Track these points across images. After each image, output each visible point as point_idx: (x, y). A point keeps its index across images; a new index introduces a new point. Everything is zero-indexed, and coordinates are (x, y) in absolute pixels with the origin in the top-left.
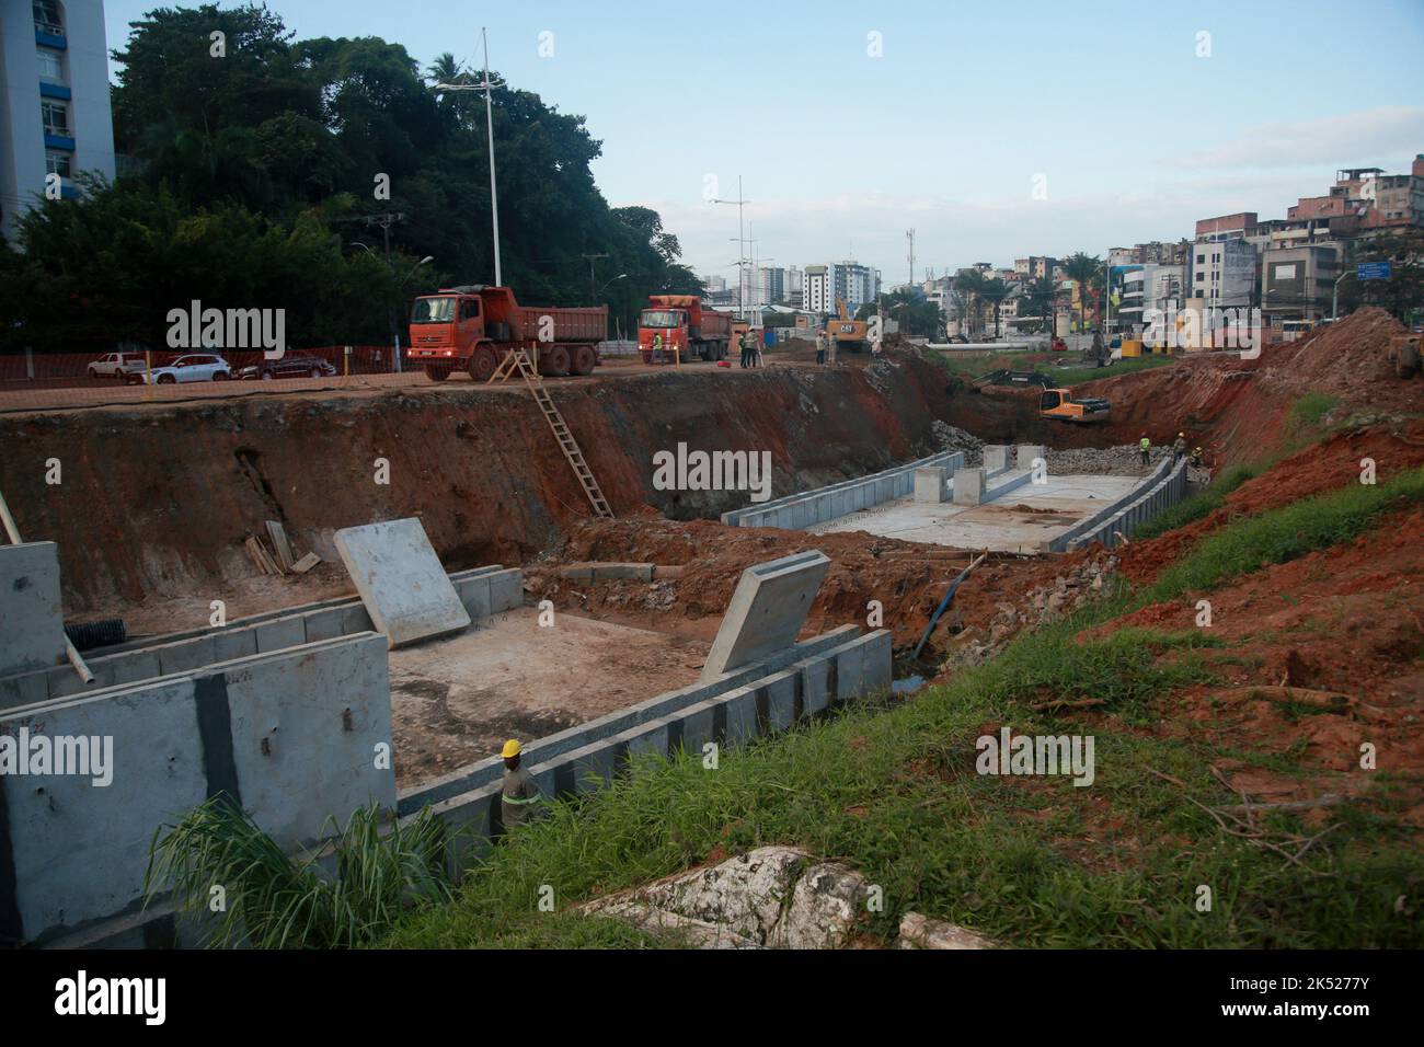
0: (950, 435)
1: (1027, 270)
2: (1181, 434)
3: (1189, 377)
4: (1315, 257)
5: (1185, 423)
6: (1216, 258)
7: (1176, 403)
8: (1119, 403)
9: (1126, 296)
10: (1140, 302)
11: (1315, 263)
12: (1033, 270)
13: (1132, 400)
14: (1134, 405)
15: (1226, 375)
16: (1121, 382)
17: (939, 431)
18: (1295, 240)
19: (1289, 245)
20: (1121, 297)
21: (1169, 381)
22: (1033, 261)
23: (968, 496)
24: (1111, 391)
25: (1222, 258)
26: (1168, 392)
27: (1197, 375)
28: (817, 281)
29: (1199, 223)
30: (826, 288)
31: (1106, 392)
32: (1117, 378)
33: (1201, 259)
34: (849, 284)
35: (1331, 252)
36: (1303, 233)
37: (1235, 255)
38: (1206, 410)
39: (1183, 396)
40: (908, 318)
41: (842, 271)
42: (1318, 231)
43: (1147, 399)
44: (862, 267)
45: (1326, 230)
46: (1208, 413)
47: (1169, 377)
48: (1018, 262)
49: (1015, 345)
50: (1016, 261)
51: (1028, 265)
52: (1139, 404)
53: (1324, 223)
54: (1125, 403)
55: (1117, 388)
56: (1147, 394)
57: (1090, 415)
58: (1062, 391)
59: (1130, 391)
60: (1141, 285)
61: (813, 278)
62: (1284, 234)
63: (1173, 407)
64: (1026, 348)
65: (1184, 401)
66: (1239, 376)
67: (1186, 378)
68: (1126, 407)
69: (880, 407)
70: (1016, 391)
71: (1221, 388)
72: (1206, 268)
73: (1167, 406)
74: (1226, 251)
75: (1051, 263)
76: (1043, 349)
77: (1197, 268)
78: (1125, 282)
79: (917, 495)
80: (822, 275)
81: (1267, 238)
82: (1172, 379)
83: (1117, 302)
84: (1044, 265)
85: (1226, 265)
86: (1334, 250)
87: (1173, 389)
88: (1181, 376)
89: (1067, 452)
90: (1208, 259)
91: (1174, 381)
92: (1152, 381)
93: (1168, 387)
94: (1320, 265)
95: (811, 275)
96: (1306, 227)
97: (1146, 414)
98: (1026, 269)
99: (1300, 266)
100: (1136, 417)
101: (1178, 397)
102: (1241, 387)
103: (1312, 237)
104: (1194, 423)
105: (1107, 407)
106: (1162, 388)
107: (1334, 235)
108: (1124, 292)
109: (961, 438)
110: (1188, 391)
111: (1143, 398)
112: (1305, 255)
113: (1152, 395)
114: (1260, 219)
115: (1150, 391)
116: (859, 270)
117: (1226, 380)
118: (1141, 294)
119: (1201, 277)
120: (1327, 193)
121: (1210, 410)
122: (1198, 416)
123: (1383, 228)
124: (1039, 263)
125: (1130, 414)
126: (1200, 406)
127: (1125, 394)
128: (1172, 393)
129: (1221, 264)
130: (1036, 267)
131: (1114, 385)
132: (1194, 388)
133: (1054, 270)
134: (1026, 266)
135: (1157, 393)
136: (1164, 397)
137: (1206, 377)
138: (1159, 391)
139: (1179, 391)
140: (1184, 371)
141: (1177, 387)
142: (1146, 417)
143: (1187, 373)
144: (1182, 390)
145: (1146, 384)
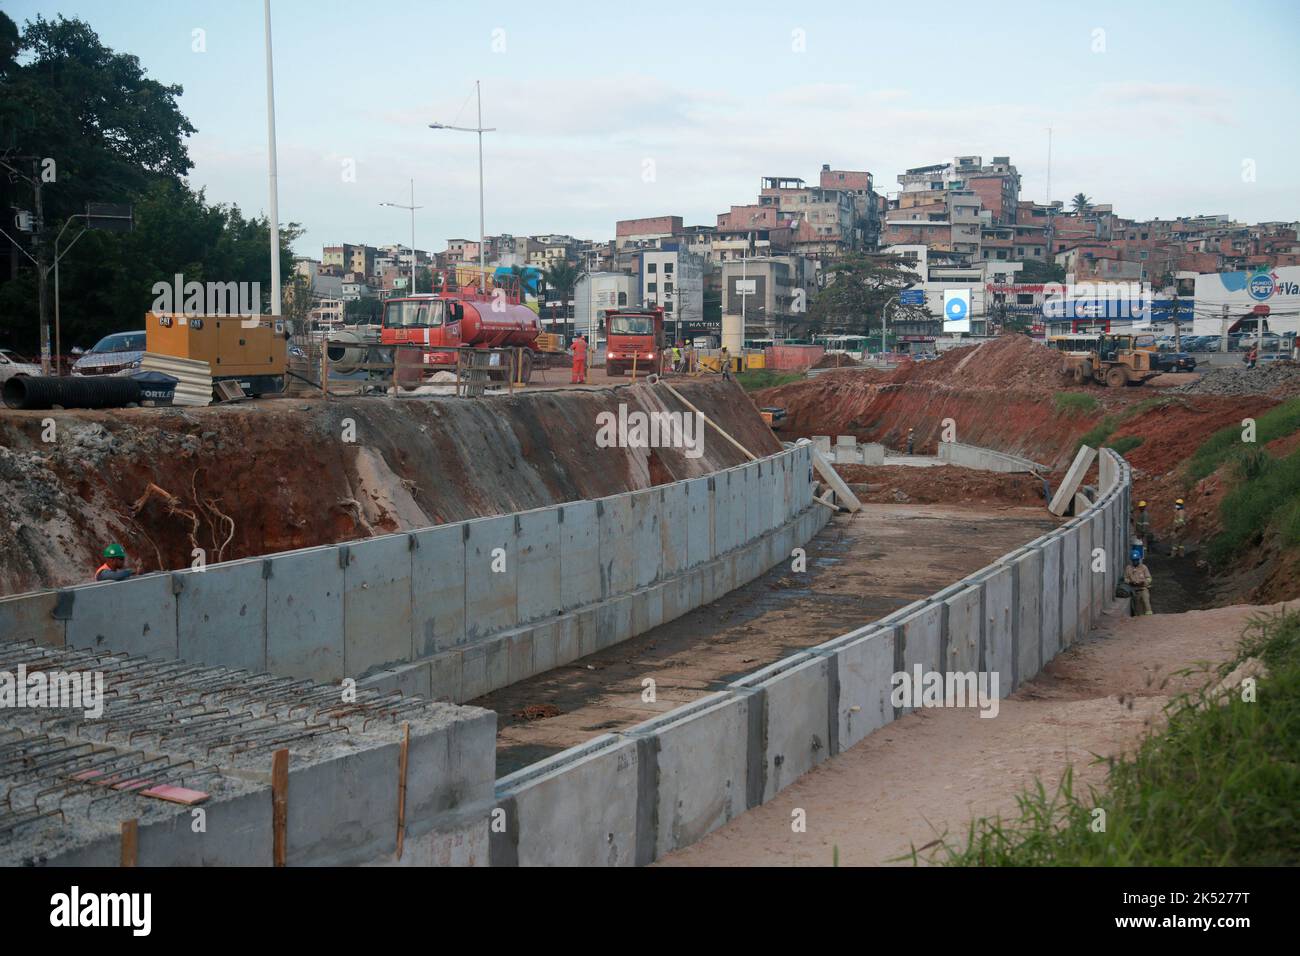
1: (341, 261)
3: (838, 388)
4: (774, 273)
5: (849, 427)
6: (669, 268)
7: (831, 410)
11: (774, 280)
12: (348, 262)
13: (792, 408)
14: (796, 413)
15: (879, 387)
16: (781, 393)
18: (735, 251)
19: (729, 256)
20: (541, 305)
21: (822, 392)
22: (348, 251)
25: (675, 268)
26: (822, 403)
27: (844, 387)
29: (620, 224)
32: (776, 390)
33: (652, 268)
35: (785, 268)
36: (744, 244)
37: (686, 266)
38: (866, 416)
39: (835, 406)
42: (759, 243)
43: (807, 407)
45: (766, 243)
46: (867, 419)
47: (821, 389)
50: (325, 249)
51: (342, 255)
52: (799, 413)
53: (764, 235)
55: (778, 398)
56: (806, 404)
57: (778, 422)
59: (790, 401)
62: (725, 245)
63: (829, 415)
65: (837, 409)
66: (890, 388)
67: (835, 390)
71: (876, 398)
72: (660, 277)
74: (679, 261)
75: (371, 253)
77: (648, 278)
81: (707, 248)
82: (823, 391)
84: (363, 255)
85: (679, 277)
86: (788, 266)
87: (826, 399)
88: (831, 388)
90: (660, 269)
91: (826, 392)
92: (806, 392)
93: (822, 398)
94: (779, 281)
96: (746, 238)
97: (808, 418)
98: (338, 260)
99: (760, 281)
101: (832, 407)
102: (895, 396)
103: (753, 248)
106: (817, 399)
107: (777, 249)
110: (837, 402)
111: (802, 407)
112: (764, 270)
113: (810, 405)
114: (685, 224)
115: (807, 401)
117: (881, 391)
118: (570, 303)
119: (653, 287)
120: (755, 201)
121: (869, 416)
122: (859, 421)
123: (817, 243)
124: (356, 254)
125: (793, 422)
126: (860, 413)
127: (786, 403)
128: (826, 403)
129: (674, 275)
130: (353, 258)
131: (776, 395)
132: (844, 399)
133: (378, 263)
134: (339, 256)
135: (813, 403)
136: (821, 406)
137: (854, 389)
138: (815, 401)
139: (831, 401)
140: (833, 383)
141: (829, 397)
142: (807, 423)
143: (835, 386)
144: (833, 400)
145: (802, 395)
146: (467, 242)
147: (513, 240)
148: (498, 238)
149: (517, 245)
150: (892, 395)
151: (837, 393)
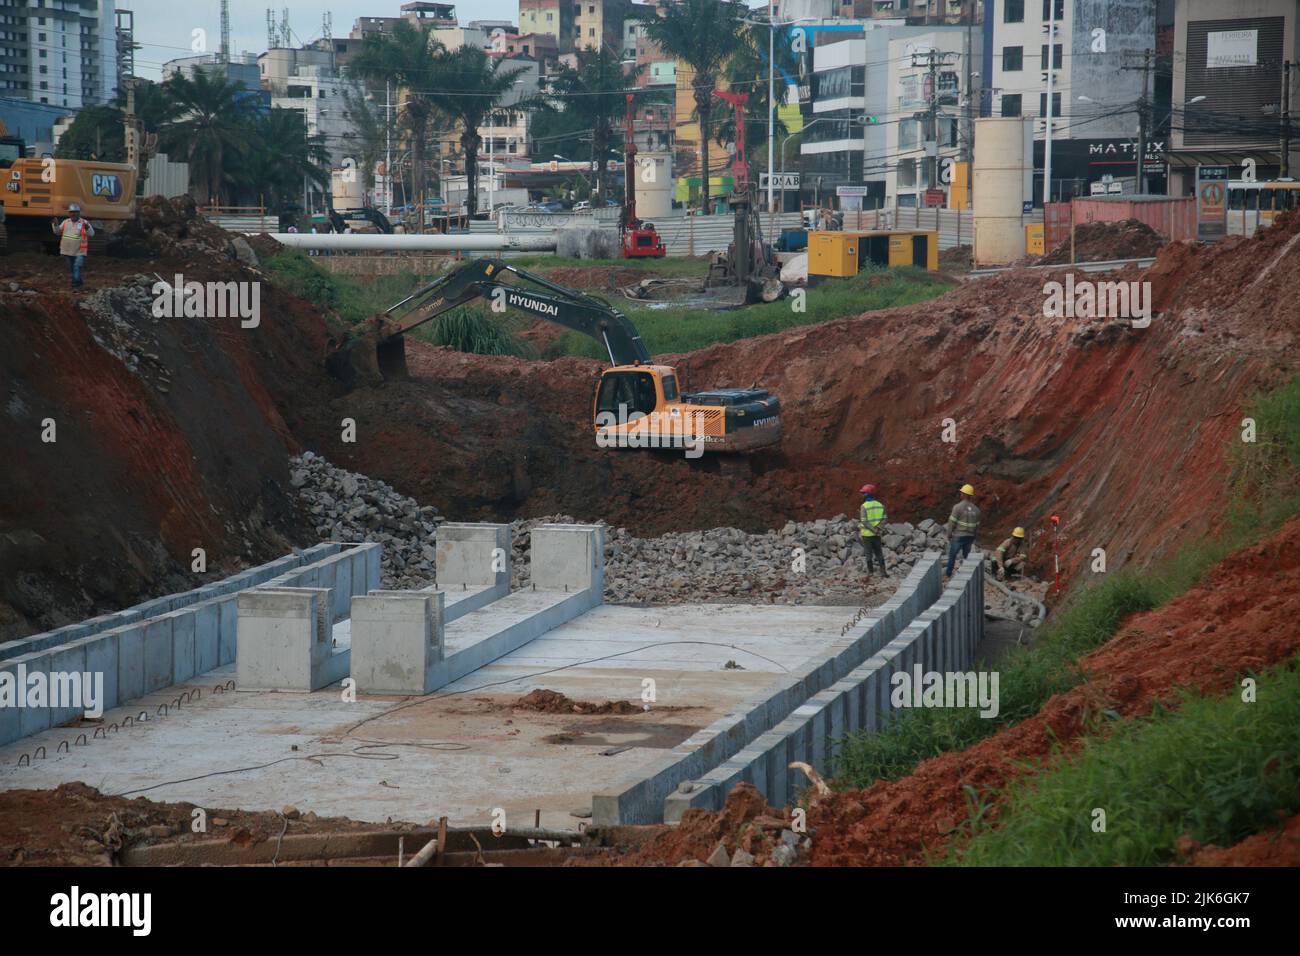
0: (341, 496)
1: (554, 29)
2: (967, 489)
3: (984, 331)
5: (975, 459)
6: (1053, 8)
8: (804, 402)
9: (819, 107)
10: (855, 124)
12: (568, 29)
13: (835, 396)
14: (846, 402)
16: (804, 348)
17: (309, 483)
20: (806, 109)
21: (933, 342)
22: (568, 5)
23: (393, 669)
24: (782, 372)
25: (1069, 9)
26: (930, 375)
27: (1005, 326)
31: (767, 373)
33: (1014, 11)
37: (1102, 1)
38: (1033, 421)
40: (219, 155)
43: (877, 392)
46: (1033, 432)
47: (933, 331)
48: (527, 5)
49: (524, 240)
51: (556, 15)
52: (855, 406)
54: (819, 402)
55: (797, 361)
56: (876, 380)
57: (742, 433)
58: (659, 370)
59: (829, 371)
60: (857, 80)
64: (553, 248)
65: (972, 397)
67: (976, 336)
68: (822, 414)
69: (133, 414)
70: (526, 370)
71: (1067, 362)
75: (616, 11)
76: (600, 253)
78: (816, 69)
79: (243, 672)
82: (939, 338)
83: (796, 126)
85: (1079, 28)
87: (943, 364)
88: (963, 330)
89: (668, 541)
90: (1033, 9)
91: (945, 345)
92: (887, 343)
93: (932, 360)
97: (879, 423)
98: (547, 25)
99: (1269, 32)
100: (848, 440)
101: (959, 389)
104: (998, 459)
105: (773, 410)
106: (915, 364)
108: (816, 95)
109: (374, 503)
110: (980, 373)
111: (865, 391)
113: (889, 383)
115: (885, 369)
118: (857, 102)
119: (1013, 58)
121: (1040, 422)
122: (1010, 438)
125: (833, 433)
126: (1015, 410)
127: (819, 378)
128: (942, 376)
129: (1065, 25)
130: (579, 23)
131: (789, 353)
132: (998, 363)
134: (550, 18)
135: (901, 376)
136: (922, 386)
137: (1029, 331)
138: (906, 370)
139: (960, 371)
140: (969, 316)
141: (953, 360)
142: (874, 438)
143: (979, 322)
144: (966, 367)
145: (872, 353)
151: (982, 347)
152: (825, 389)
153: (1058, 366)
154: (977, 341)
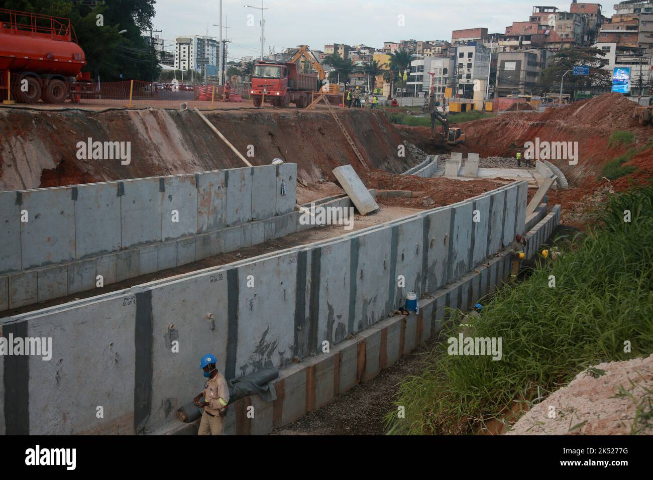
1: (333, 52)
3: (508, 123)
4: (527, 59)
5: (509, 147)
6: (470, 55)
7: (501, 137)
8: (473, 136)
9: (411, 74)
10: (420, 78)
11: (527, 62)
12: (336, 52)
13: (479, 135)
14: (480, 138)
15: (531, 123)
16: (473, 125)
18: (511, 47)
19: (508, 49)
22: (336, 47)
23: (471, 173)
25: (474, 55)
26: (497, 131)
27: (512, 122)
28: (184, 48)
29: (454, 32)
30: (191, 54)
32: (470, 123)
33: (462, 55)
34: (206, 52)
35: (535, 56)
36: (516, 43)
37: (480, 54)
39: (505, 134)
41: (201, 42)
42: (524, 43)
43: (487, 134)
44: (215, 41)
45: (529, 42)
47: (498, 123)
48: (326, 46)
51: (333, 49)
52: (482, 137)
53: (528, 38)
56: (487, 132)
59: (477, 130)
60: (421, 68)
61: (182, 47)
62: (506, 43)
63: (500, 139)
65: (506, 136)
66: (537, 123)
67: (506, 124)
68: (476, 138)
71: (528, 130)
72: (464, 61)
73: (496, 139)
74: (476, 51)
75: (347, 49)
77: (460, 60)
78: (411, 66)
79: (446, 173)
80: (189, 44)
81: (496, 45)
82: (499, 124)
84: (343, 49)
85: (476, 60)
86: (536, 55)
87: (500, 129)
88: (504, 123)
90: (466, 55)
91: (500, 126)
93: (498, 128)
94: (529, 63)
95: (180, 44)
96: (518, 39)
97: (487, 140)
98: (331, 51)
99: (519, 63)
100: (481, 143)
101: (503, 134)
102: (539, 130)
103: (521, 45)
104: (514, 148)
106: (494, 129)
107: (534, 46)
110: (507, 131)
111: (485, 134)
112: (521, 57)
113: (489, 133)
114: (489, 32)
115: (488, 130)
116: (213, 43)
117: (531, 125)
118: (422, 74)
119: (461, 66)
120: (528, 20)
122: (516, 144)
123: (559, 43)
124: (340, 48)
125: (478, 142)
126: (517, 139)
127: (475, 131)
128: (500, 131)
129: (473, 59)
130: (338, 51)
131: (469, 126)
132: (511, 129)
133: (350, 53)
134: (332, 50)
135: (492, 131)
136: (496, 133)
137: (517, 124)
138: (493, 130)
139: (503, 131)
140: (505, 120)
141: (502, 128)
142: (486, 143)
143: (507, 121)
144: (504, 130)
145: (486, 127)
146: (393, 43)
147: (415, 42)
148: (408, 41)
149: (418, 45)
150: (537, 129)
151: (507, 126)
152: (477, 133)
153: (526, 130)
154: (507, 125)
